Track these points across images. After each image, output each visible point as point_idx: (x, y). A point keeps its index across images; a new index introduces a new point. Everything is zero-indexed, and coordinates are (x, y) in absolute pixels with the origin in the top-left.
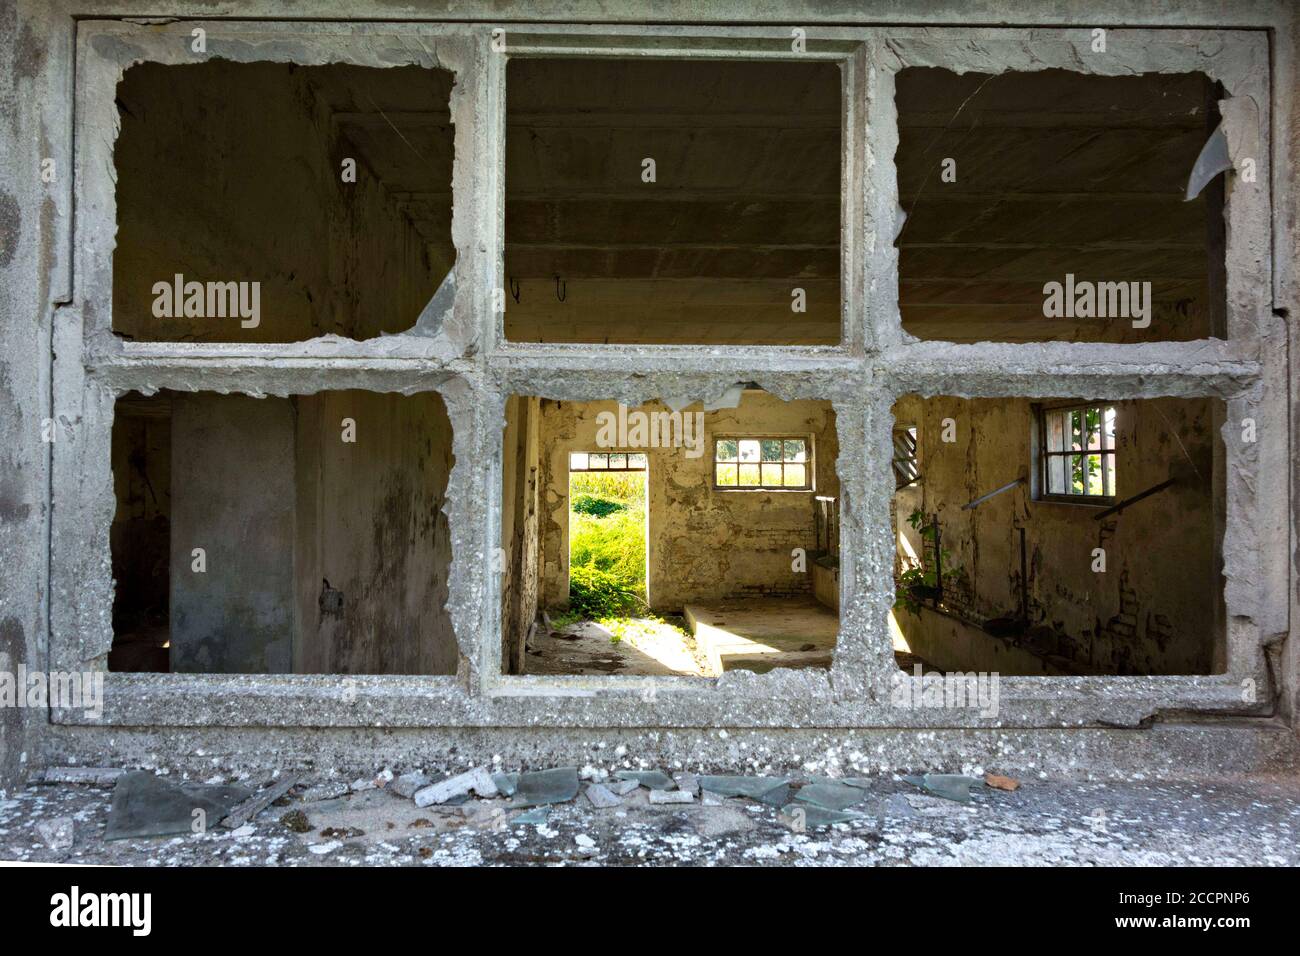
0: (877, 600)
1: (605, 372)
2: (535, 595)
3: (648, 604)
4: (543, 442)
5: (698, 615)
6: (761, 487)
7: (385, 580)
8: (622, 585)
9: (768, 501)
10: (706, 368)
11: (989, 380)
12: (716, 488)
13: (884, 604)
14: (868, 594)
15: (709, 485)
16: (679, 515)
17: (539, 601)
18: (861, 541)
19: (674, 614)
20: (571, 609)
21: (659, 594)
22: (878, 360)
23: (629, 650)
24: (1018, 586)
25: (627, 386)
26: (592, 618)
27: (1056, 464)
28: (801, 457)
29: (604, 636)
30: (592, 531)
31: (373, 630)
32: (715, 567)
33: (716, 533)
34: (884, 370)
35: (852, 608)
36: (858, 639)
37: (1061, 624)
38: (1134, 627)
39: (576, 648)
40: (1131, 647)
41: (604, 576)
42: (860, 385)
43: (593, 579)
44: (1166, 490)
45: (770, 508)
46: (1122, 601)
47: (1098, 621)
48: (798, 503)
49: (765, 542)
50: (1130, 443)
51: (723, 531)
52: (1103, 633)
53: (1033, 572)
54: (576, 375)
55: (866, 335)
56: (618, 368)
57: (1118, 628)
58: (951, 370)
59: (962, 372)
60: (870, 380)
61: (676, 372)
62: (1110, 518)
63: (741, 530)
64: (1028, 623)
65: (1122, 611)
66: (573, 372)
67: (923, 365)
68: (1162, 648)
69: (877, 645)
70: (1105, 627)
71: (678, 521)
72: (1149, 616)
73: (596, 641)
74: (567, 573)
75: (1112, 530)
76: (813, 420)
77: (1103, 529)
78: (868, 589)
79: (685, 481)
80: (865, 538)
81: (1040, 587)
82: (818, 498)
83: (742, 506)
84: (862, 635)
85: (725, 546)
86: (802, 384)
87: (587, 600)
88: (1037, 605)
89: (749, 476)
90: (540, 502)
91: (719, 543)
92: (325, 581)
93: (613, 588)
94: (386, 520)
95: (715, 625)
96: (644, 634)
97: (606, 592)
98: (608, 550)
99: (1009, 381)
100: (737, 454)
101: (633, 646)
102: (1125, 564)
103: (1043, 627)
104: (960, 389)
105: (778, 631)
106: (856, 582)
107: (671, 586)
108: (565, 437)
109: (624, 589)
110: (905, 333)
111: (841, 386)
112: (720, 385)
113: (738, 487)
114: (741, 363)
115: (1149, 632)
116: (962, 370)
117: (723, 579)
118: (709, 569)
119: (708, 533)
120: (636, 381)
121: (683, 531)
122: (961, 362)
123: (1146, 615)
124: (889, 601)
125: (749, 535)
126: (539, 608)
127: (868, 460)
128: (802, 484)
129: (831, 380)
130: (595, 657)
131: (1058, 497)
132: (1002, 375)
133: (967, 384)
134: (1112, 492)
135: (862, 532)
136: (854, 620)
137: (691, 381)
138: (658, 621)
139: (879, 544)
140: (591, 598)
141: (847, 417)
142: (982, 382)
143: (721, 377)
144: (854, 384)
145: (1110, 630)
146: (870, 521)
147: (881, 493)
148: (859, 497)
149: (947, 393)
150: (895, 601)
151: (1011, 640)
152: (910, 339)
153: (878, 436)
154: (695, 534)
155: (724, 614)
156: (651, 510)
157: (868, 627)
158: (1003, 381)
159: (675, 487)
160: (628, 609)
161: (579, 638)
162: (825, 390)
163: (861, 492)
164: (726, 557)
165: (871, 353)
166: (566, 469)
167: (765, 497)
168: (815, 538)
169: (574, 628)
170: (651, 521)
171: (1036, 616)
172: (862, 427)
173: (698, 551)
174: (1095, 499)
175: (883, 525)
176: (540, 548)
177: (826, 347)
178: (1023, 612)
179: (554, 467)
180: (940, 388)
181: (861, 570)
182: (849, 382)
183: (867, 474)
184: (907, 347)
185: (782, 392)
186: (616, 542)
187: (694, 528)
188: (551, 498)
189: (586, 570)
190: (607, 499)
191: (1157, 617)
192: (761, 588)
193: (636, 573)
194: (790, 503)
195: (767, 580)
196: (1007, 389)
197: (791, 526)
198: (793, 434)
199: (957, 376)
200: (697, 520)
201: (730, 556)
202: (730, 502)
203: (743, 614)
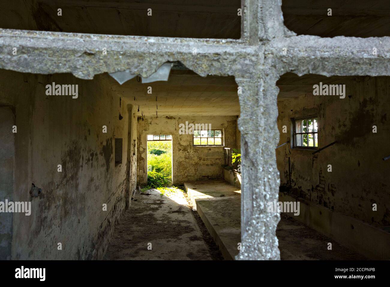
0: (268, 219)
1: (61, 50)
2: (136, 181)
3: (172, 183)
4: (138, 132)
5: (188, 186)
6: (208, 145)
7: (67, 181)
8: (164, 177)
9: (210, 149)
10: (142, 50)
11: (344, 63)
12: (194, 146)
13: (273, 221)
14: (261, 216)
15: (192, 145)
16: (182, 154)
17: (137, 182)
18: (256, 177)
19: (181, 185)
20: (148, 185)
21: (176, 179)
22: (268, 47)
23: (166, 198)
24: (287, 175)
25: (81, 62)
26: (154, 188)
27: (298, 137)
28: (220, 135)
29: (158, 194)
30: (155, 160)
31: (61, 200)
32: (193, 170)
33: (194, 160)
34: (272, 54)
35: (250, 225)
36: (255, 249)
37: (301, 187)
38: (324, 188)
39: (148, 198)
40: (323, 195)
41: (158, 174)
42: (255, 64)
43: (155, 175)
44: (334, 145)
45: (210, 151)
46: (320, 180)
47: (312, 186)
48: (219, 150)
49: (209, 162)
50: (322, 130)
51: (196, 159)
52: (314, 190)
53: (292, 171)
54: (36, 52)
55: (260, 28)
56: (72, 47)
57: (319, 188)
58: (318, 54)
59: (326, 56)
60: (262, 61)
61: (119, 52)
62: (316, 154)
63: (201, 159)
64: (291, 187)
65: (320, 183)
66: (34, 49)
67: (300, 51)
68: (333, 195)
69: (269, 252)
70: (315, 188)
71: (182, 156)
72: (329, 185)
73: (155, 195)
74: (147, 173)
75: (317, 157)
76: (224, 124)
77: (313, 157)
78: (261, 212)
79: (184, 144)
80: (259, 175)
81: (294, 175)
82: (225, 148)
83: (202, 151)
84: (258, 246)
85: (197, 164)
86: (214, 63)
87: (153, 182)
88: (293, 181)
89: (204, 142)
90: (138, 151)
91: (195, 162)
92: (33, 184)
93: (161, 178)
94: (68, 159)
95: (194, 189)
96: (171, 192)
97: (159, 179)
98: (160, 166)
99: (358, 63)
100: (200, 135)
101: (167, 196)
102: (321, 168)
103: (295, 188)
104: (324, 69)
105: (213, 190)
106: (253, 207)
107: (180, 177)
108: (145, 130)
109: (165, 178)
110: (286, 29)
111: (242, 65)
112: (154, 63)
113: (201, 145)
114: (169, 47)
115: (329, 190)
116: (326, 55)
117: (196, 174)
118: (192, 171)
119: (191, 160)
120: (87, 58)
121: (183, 159)
122: (325, 49)
123: (328, 184)
124: (276, 219)
125: (204, 160)
126: (137, 185)
127: (261, 119)
128: (220, 144)
129: (235, 61)
130: (155, 201)
131: (299, 147)
132: (353, 58)
133: (329, 65)
134: (316, 145)
135: (257, 170)
136: (252, 234)
137: (131, 60)
138: (175, 188)
139: (269, 179)
140: (154, 181)
141: (246, 88)
142: (339, 64)
143: (154, 57)
144: (251, 63)
145: (316, 189)
146: (262, 162)
147: (270, 143)
148: (255, 145)
149: (314, 72)
150: (280, 219)
151: (286, 193)
152: (289, 33)
153: (268, 102)
154: (187, 160)
155: (196, 185)
156: (173, 153)
157: (262, 239)
158: (353, 63)
159: (181, 145)
160: (166, 185)
161: (150, 194)
162: (230, 68)
163: (256, 142)
164: (197, 167)
165: (264, 41)
166: (146, 140)
167: (209, 148)
168: (224, 161)
169: (149, 191)
170: (174, 156)
171: (293, 185)
172: (257, 95)
173: (188, 166)
174: (311, 148)
175: (271, 165)
176: (138, 165)
177: (231, 40)
178: (289, 184)
179: (142, 139)
180: (310, 68)
181: (257, 198)
182: (247, 62)
183: (261, 129)
184: (288, 39)
185: (199, 69)
186: (163, 163)
187: (187, 158)
188: (141, 149)
189: (153, 172)
190: (160, 150)
191: (331, 185)
192: (208, 177)
193: (169, 173)
194: (217, 150)
195: (210, 174)
196: (355, 69)
197: (217, 157)
198: (218, 129)
199: (323, 59)
200: (188, 156)
201: (198, 167)
202: (198, 150)
203: (203, 185)
